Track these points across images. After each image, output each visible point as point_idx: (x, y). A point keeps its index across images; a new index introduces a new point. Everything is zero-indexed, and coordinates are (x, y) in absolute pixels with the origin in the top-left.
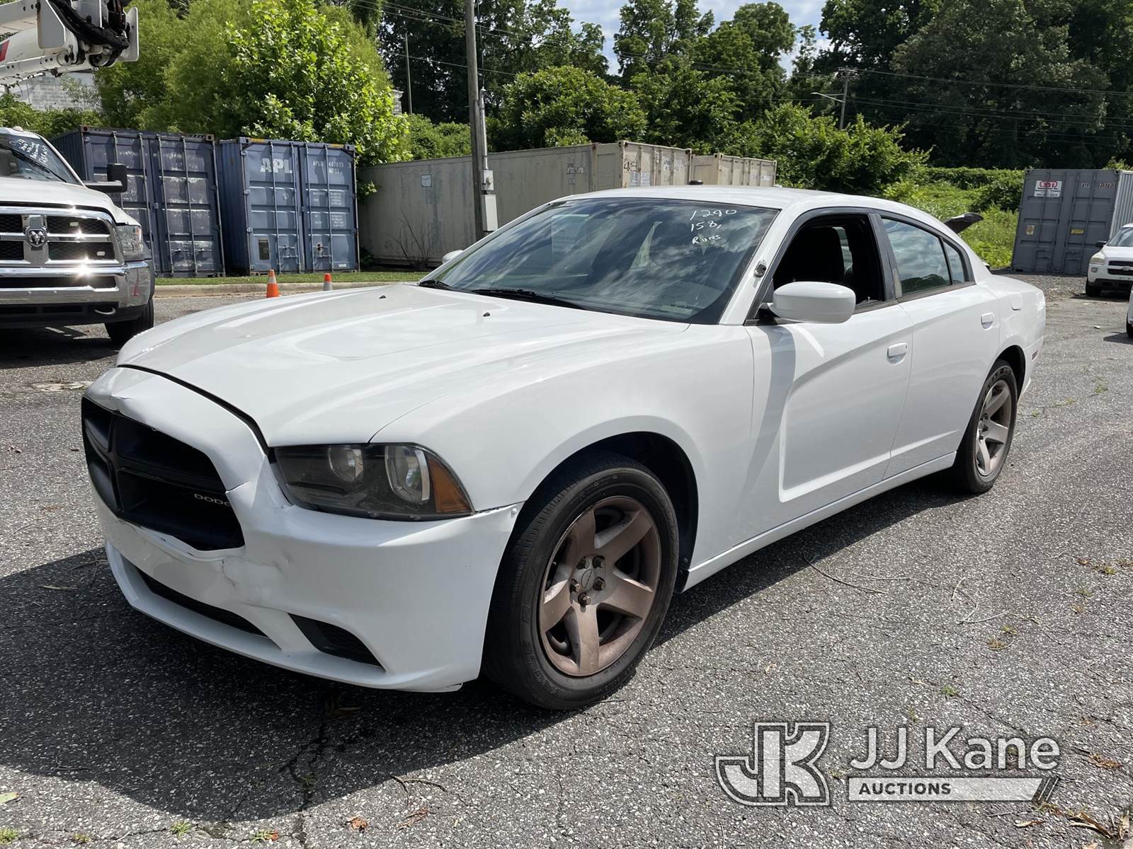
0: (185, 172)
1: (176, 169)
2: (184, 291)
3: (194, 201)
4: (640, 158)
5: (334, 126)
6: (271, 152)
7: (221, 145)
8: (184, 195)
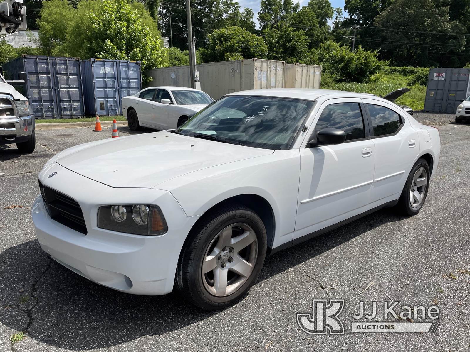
0: (68, 74)
1: (64, 72)
2: (62, 126)
3: (72, 86)
4: (262, 65)
5: (134, 53)
6: (105, 65)
7: (84, 62)
8: (68, 84)
